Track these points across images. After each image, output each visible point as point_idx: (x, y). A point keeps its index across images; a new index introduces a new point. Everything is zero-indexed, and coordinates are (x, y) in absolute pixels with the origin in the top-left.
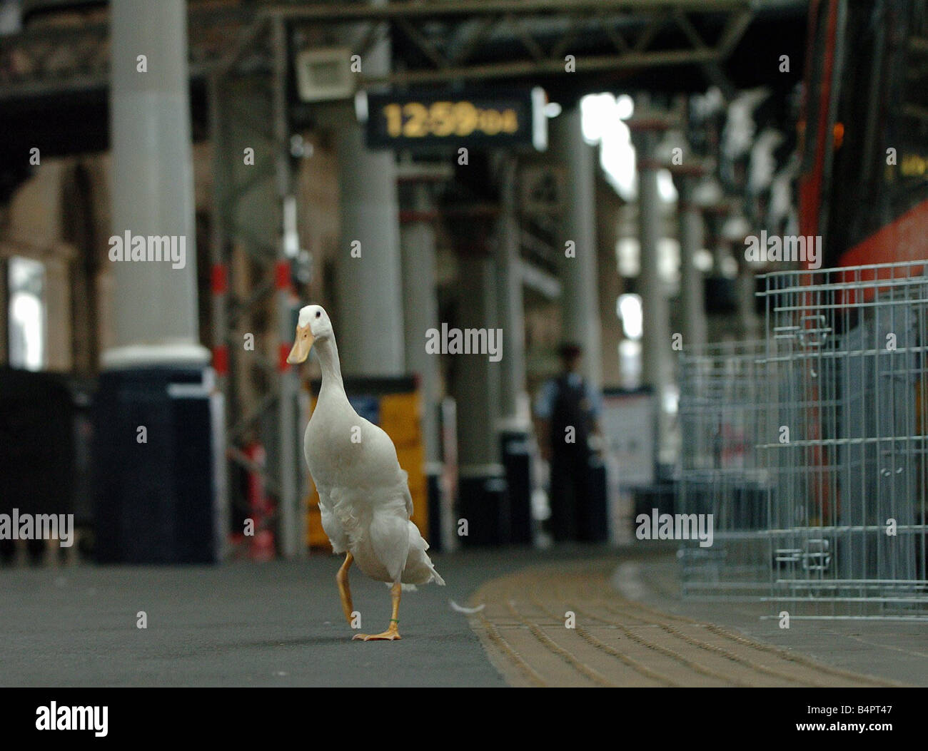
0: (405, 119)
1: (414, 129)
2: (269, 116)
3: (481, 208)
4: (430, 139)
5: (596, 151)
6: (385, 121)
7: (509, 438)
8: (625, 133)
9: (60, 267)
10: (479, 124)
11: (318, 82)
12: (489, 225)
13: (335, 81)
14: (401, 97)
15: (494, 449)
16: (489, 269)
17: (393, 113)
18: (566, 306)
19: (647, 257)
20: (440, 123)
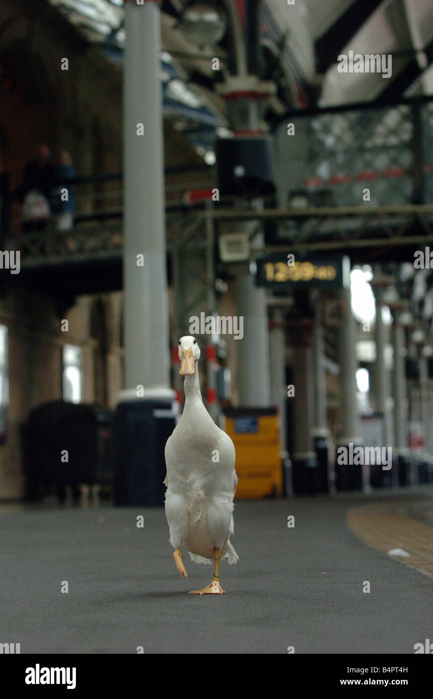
0: (276, 271)
1: (281, 277)
2: (204, 269)
3: (306, 321)
4: (289, 282)
6: (265, 273)
7: (318, 439)
9: (89, 351)
10: (315, 274)
11: (230, 251)
12: (309, 330)
13: (239, 251)
14: (272, 259)
15: (310, 444)
16: (309, 353)
17: (269, 269)
20: (294, 273)
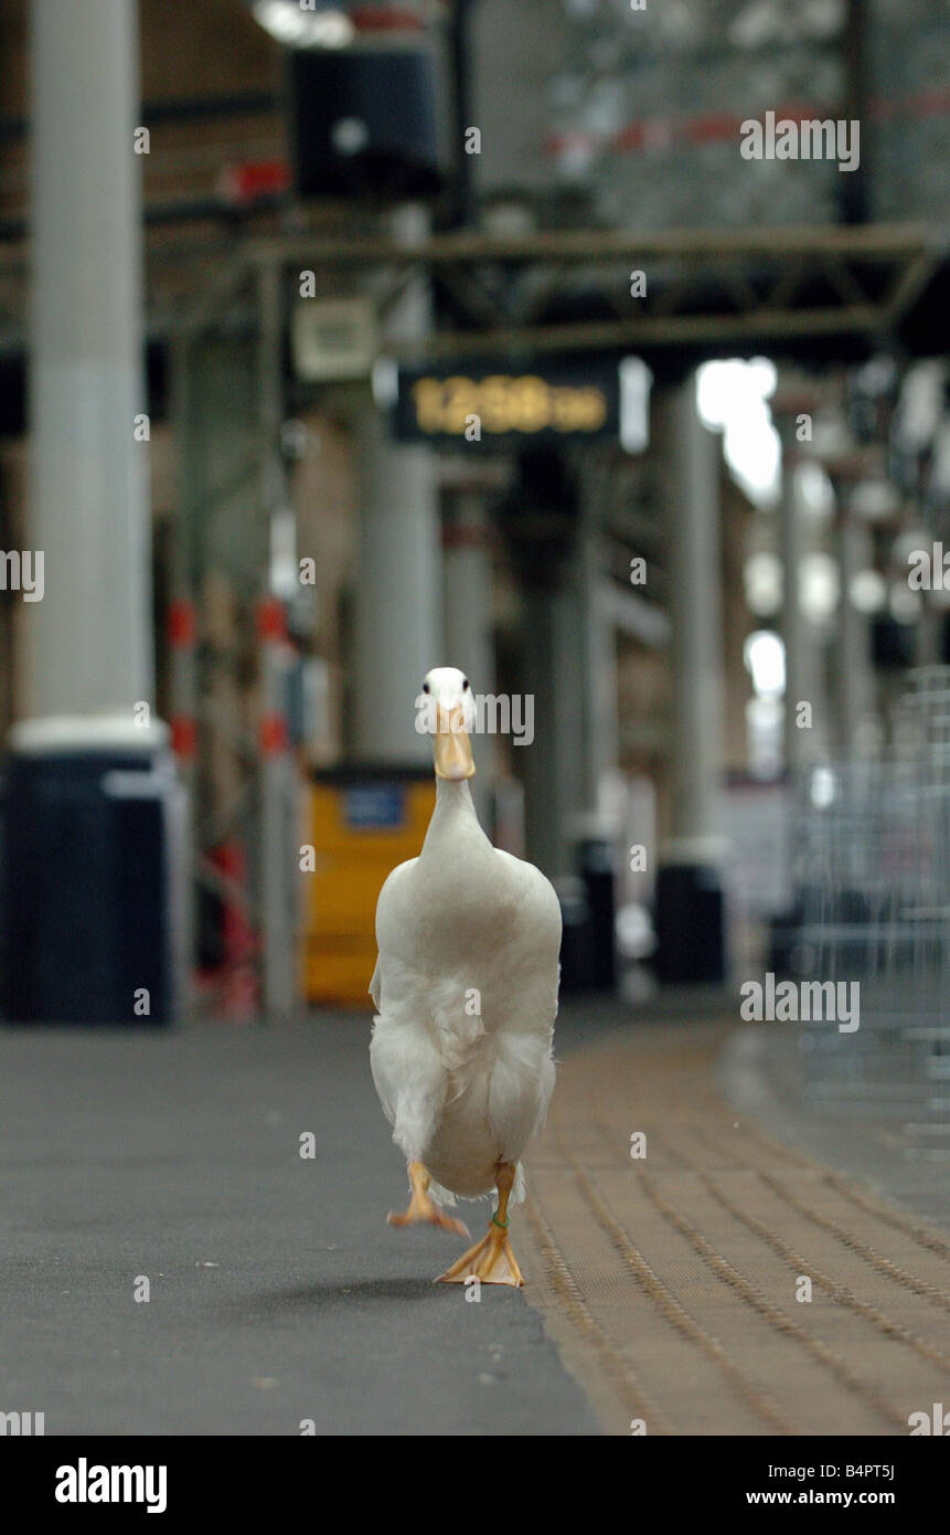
0: (445, 403)
1: (459, 417)
5: (717, 439)
6: (414, 405)
7: (590, 844)
8: (764, 414)
10: (551, 413)
11: (326, 346)
13: (349, 345)
14: (442, 371)
18: (672, 655)
19: (790, 584)
